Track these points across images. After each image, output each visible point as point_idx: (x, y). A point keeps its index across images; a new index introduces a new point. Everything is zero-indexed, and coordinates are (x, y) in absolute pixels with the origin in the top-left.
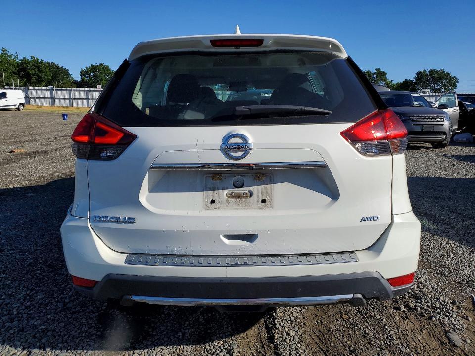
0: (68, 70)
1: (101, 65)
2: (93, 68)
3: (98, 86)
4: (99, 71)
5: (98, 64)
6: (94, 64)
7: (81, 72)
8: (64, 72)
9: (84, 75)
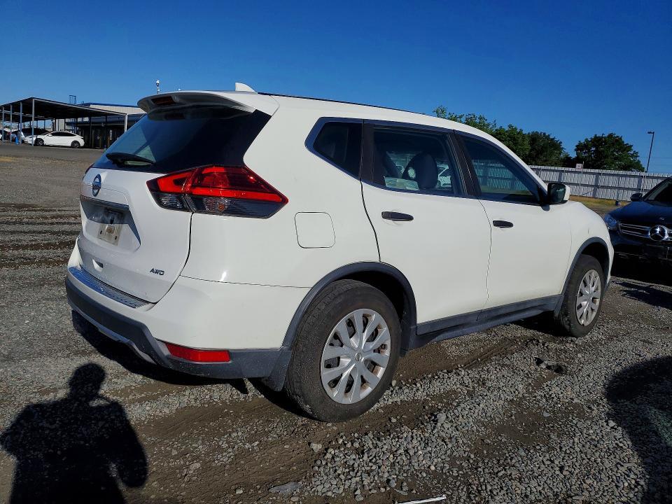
0: (561, 143)
1: (610, 136)
2: (597, 141)
3: (577, 165)
4: (606, 144)
5: (606, 135)
6: (599, 135)
7: (577, 146)
8: (555, 146)
9: (581, 150)
